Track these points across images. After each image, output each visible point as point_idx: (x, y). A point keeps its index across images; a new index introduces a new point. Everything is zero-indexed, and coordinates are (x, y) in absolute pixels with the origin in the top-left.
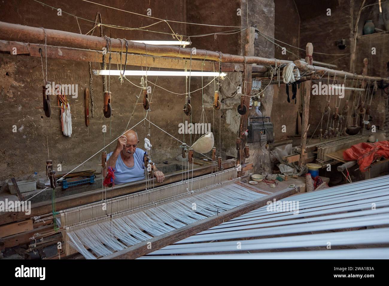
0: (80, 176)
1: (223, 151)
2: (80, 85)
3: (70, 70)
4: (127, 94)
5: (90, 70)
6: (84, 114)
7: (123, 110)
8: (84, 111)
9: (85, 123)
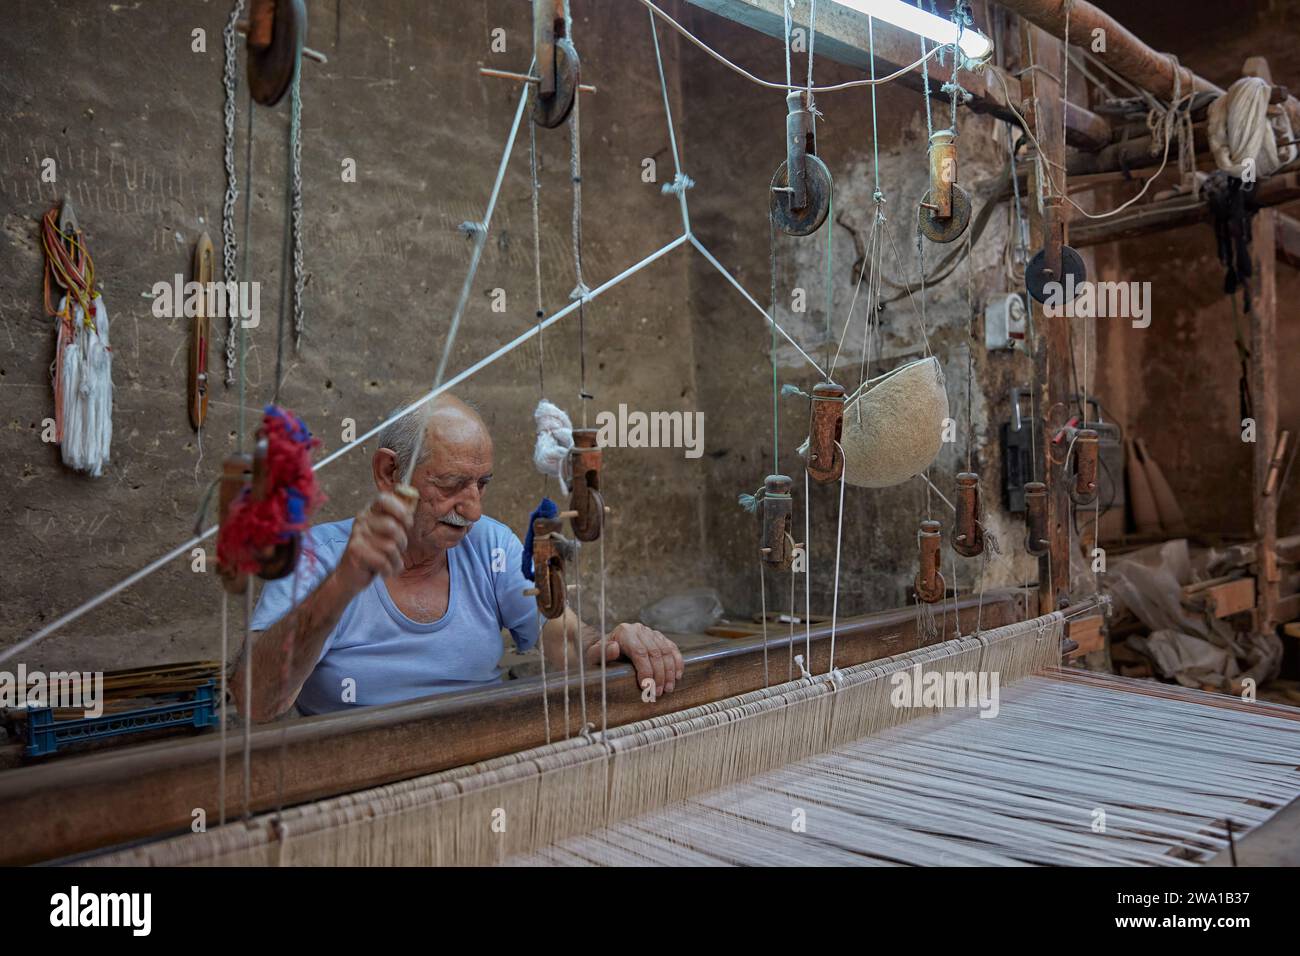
0: (142, 692)
1: (878, 574)
2: (173, 217)
3: (122, 138)
4: (407, 288)
5: (225, 153)
6: (185, 364)
7: (385, 365)
8: (185, 353)
9: (185, 411)
